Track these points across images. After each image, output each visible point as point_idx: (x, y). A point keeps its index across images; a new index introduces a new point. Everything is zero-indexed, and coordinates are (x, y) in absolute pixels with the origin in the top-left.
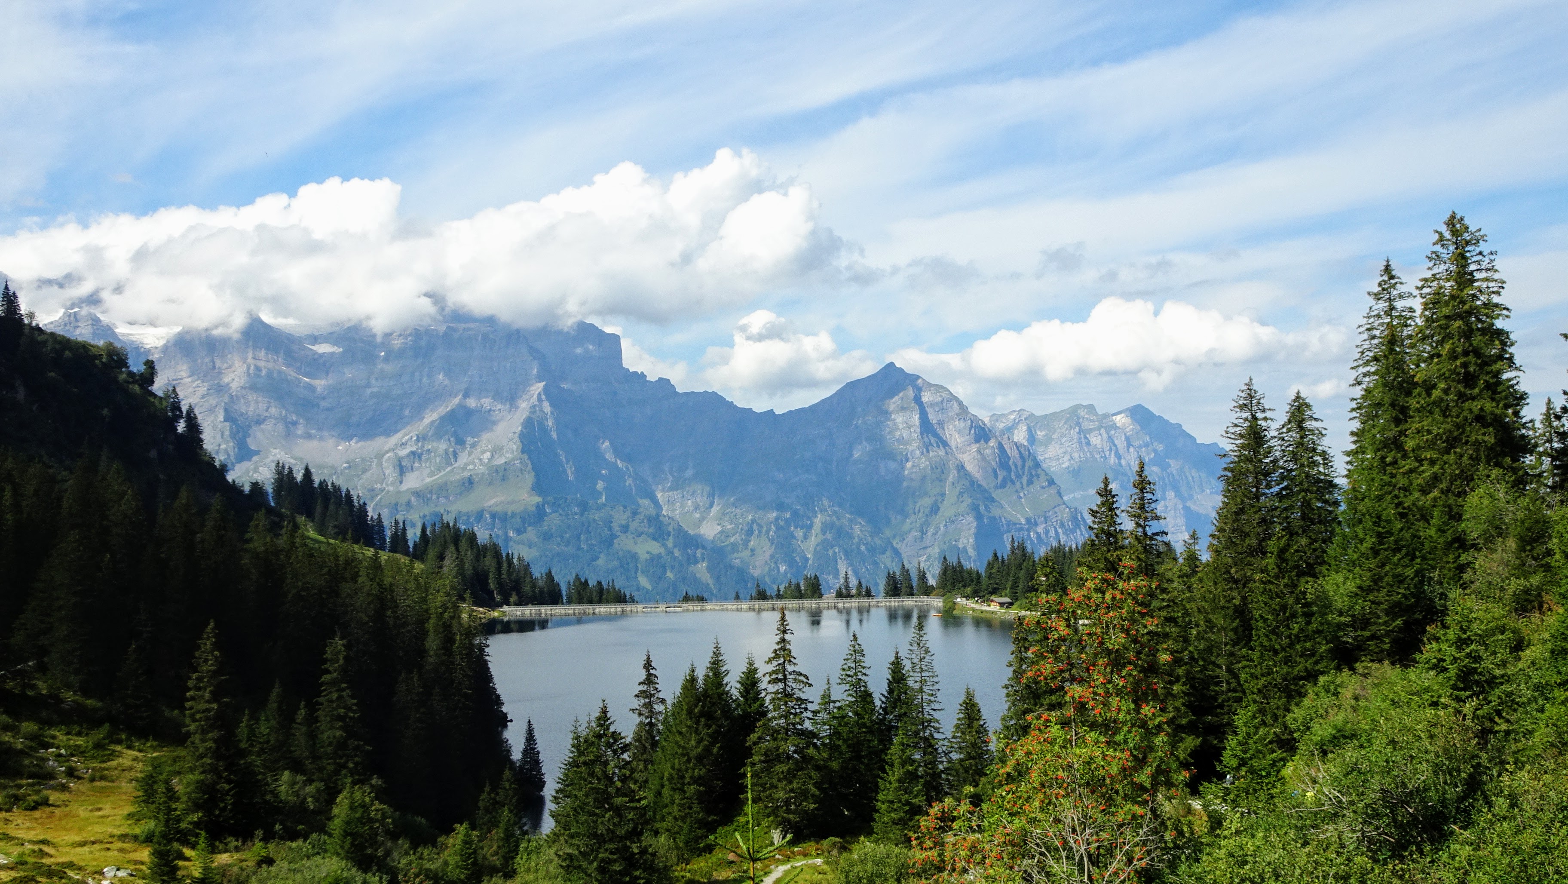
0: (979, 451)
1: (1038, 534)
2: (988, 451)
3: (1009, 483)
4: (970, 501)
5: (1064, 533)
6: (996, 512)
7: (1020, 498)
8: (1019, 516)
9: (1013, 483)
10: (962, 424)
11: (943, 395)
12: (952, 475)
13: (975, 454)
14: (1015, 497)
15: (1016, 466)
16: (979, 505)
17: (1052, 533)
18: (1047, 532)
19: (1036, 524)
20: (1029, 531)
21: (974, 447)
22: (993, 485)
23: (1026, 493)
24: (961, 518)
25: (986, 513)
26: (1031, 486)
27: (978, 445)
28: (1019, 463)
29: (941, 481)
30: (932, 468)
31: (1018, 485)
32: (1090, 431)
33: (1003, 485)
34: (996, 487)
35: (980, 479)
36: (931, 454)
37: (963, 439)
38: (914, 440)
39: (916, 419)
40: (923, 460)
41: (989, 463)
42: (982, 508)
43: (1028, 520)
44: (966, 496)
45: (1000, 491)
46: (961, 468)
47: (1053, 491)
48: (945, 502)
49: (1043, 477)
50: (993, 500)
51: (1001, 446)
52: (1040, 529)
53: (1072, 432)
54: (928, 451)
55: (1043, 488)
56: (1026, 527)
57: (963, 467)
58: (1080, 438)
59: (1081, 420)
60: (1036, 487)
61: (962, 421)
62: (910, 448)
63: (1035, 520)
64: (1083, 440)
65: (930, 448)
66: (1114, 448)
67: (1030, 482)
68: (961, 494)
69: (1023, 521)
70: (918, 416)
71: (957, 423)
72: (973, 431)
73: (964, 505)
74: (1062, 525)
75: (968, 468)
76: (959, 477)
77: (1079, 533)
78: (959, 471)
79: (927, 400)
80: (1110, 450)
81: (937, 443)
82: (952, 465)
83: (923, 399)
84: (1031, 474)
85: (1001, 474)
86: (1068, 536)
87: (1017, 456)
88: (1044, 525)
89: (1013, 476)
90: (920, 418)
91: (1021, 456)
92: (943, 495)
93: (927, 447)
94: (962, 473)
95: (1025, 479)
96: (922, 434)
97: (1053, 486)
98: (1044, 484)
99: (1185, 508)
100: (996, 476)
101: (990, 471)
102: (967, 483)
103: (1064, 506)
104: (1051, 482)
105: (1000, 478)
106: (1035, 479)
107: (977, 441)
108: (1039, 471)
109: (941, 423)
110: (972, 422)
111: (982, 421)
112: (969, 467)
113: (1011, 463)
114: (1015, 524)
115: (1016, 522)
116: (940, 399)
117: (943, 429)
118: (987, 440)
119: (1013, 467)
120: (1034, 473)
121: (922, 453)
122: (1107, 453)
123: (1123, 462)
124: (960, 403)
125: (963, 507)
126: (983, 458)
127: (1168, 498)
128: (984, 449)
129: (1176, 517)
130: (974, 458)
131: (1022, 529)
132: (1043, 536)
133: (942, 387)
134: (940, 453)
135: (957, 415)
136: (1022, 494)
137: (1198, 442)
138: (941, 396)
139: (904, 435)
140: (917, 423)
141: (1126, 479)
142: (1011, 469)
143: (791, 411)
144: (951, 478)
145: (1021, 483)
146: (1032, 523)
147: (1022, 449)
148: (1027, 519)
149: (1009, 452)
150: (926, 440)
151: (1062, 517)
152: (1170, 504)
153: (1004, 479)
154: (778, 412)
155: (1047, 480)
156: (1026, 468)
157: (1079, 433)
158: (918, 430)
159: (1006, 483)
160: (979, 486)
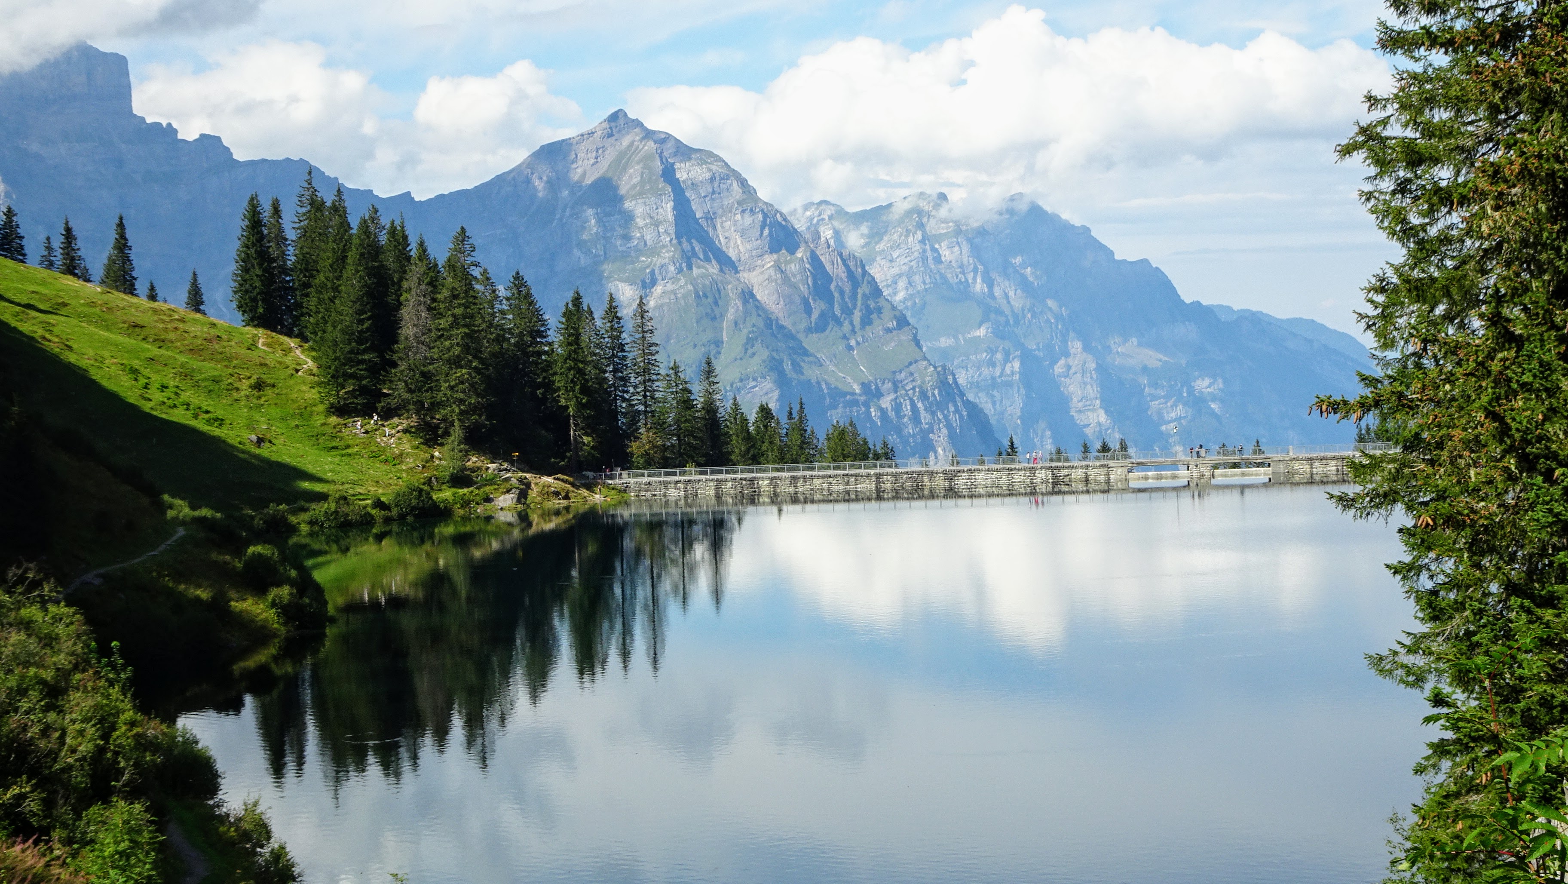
0: (777, 267)
1: (883, 411)
2: (793, 267)
3: (831, 323)
4: (765, 354)
5: (925, 410)
6: (811, 373)
7: (850, 348)
8: (849, 379)
9: (839, 323)
10: (748, 220)
11: (714, 167)
12: (733, 309)
13: (772, 271)
14: (841, 347)
15: (842, 293)
16: (781, 362)
17: (907, 409)
18: (898, 408)
19: (879, 394)
20: (867, 405)
21: (769, 260)
22: (804, 325)
23: (860, 339)
24: (754, 383)
25: (794, 375)
26: (868, 328)
27: (775, 256)
28: (847, 289)
29: (714, 319)
30: (697, 296)
31: (846, 327)
32: (939, 238)
33: (820, 327)
34: (809, 330)
35: (781, 315)
36: (696, 272)
37: (749, 246)
38: (664, 246)
39: (668, 209)
40: (682, 282)
41: (794, 287)
42: (788, 366)
43: (865, 386)
44: (758, 345)
45: (814, 336)
46: (748, 296)
47: (905, 336)
48: (722, 357)
49: (887, 314)
50: (806, 353)
51: (814, 259)
52: (886, 402)
53: (910, 239)
54: (690, 267)
55: (888, 330)
56: (863, 398)
57: (752, 295)
58: (924, 251)
59: (925, 220)
60: (878, 328)
61: (747, 215)
62: (658, 261)
63: (877, 388)
64: (929, 253)
65: (694, 260)
66: (980, 267)
67: (866, 321)
68: (750, 342)
69: (857, 389)
70: (671, 205)
71: (738, 217)
72: (766, 232)
73: (756, 360)
74: (924, 396)
75: (758, 297)
76: (746, 313)
77: (952, 409)
78: (745, 302)
79: (685, 176)
80: (975, 270)
81: (705, 253)
82: (732, 291)
83: (678, 175)
84: (867, 307)
85: (818, 306)
86: (933, 414)
87: (844, 276)
88: (892, 396)
89: (837, 311)
90: (674, 209)
91: (851, 275)
92: (718, 343)
93: (688, 259)
94: (750, 306)
95: (857, 316)
96: (678, 236)
97: (906, 329)
98: (890, 325)
99: (1102, 369)
100: (808, 311)
101: (798, 301)
102: (761, 324)
103: (925, 363)
104: (902, 322)
105: (815, 315)
106: (874, 316)
107: (774, 249)
108: (882, 302)
109: (710, 218)
110: (765, 216)
111: (781, 214)
112: (761, 295)
113: (832, 287)
114: (845, 394)
115: (846, 389)
116: (708, 175)
117: (715, 228)
118: (792, 251)
119: (836, 295)
120: (872, 305)
121: (680, 271)
122: (970, 276)
123: (997, 292)
124: (743, 183)
125: (755, 365)
126: (786, 279)
127: (1072, 351)
128: (787, 263)
129: (1085, 383)
130: (769, 279)
131: (855, 403)
132: (892, 414)
133: (710, 154)
134: (711, 270)
135: (739, 203)
136: (853, 343)
137: (1117, 257)
138: (710, 170)
139: (648, 238)
140: (670, 216)
141: (1002, 319)
142: (832, 297)
143: (442, 195)
144: (730, 315)
145: (851, 323)
146: (872, 393)
147: (851, 264)
148: (863, 384)
149: (828, 267)
150: (686, 246)
151: (923, 382)
152: (1074, 362)
153: (822, 315)
154: (419, 196)
155: (895, 317)
156: (859, 296)
157: (922, 242)
158: (672, 230)
159: (827, 324)
160: (781, 327)
